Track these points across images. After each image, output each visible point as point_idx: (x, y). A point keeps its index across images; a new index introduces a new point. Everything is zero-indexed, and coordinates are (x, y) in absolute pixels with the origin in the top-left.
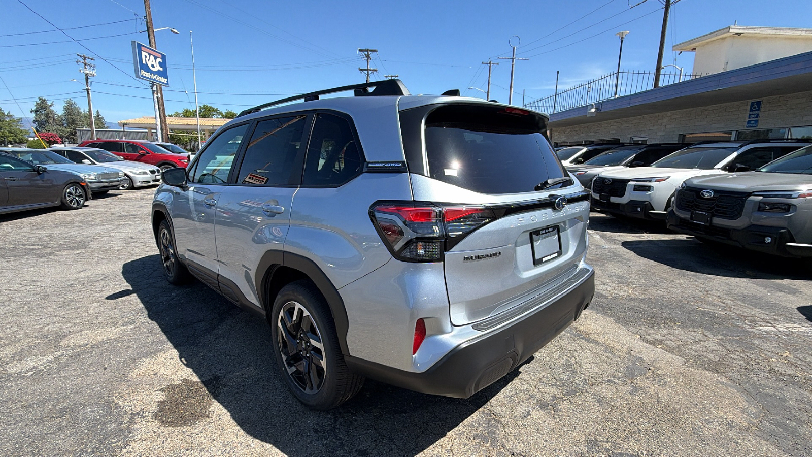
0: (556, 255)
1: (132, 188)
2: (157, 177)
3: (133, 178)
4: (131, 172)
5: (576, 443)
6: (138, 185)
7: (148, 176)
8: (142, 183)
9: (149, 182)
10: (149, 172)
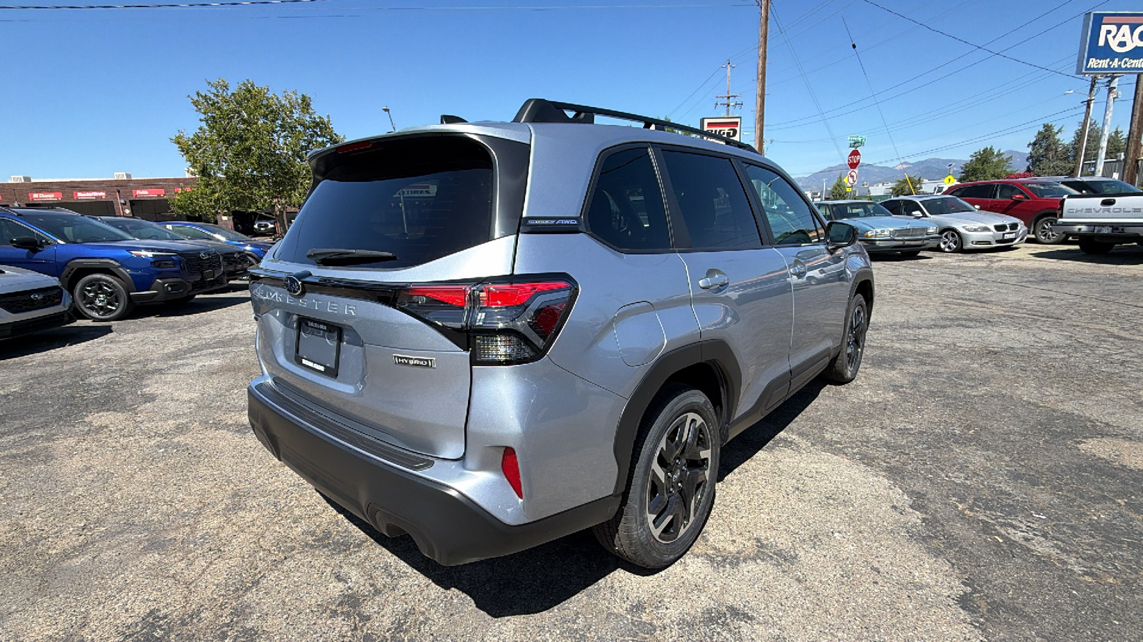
0: (322, 368)
1: (961, 250)
2: (1006, 235)
3: (963, 237)
4: (963, 227)
5: (263, 617)
6: (969, 246)
7: (991, 233)
8: (976, 244)
9: (989, 243)
10: (993, 228)
